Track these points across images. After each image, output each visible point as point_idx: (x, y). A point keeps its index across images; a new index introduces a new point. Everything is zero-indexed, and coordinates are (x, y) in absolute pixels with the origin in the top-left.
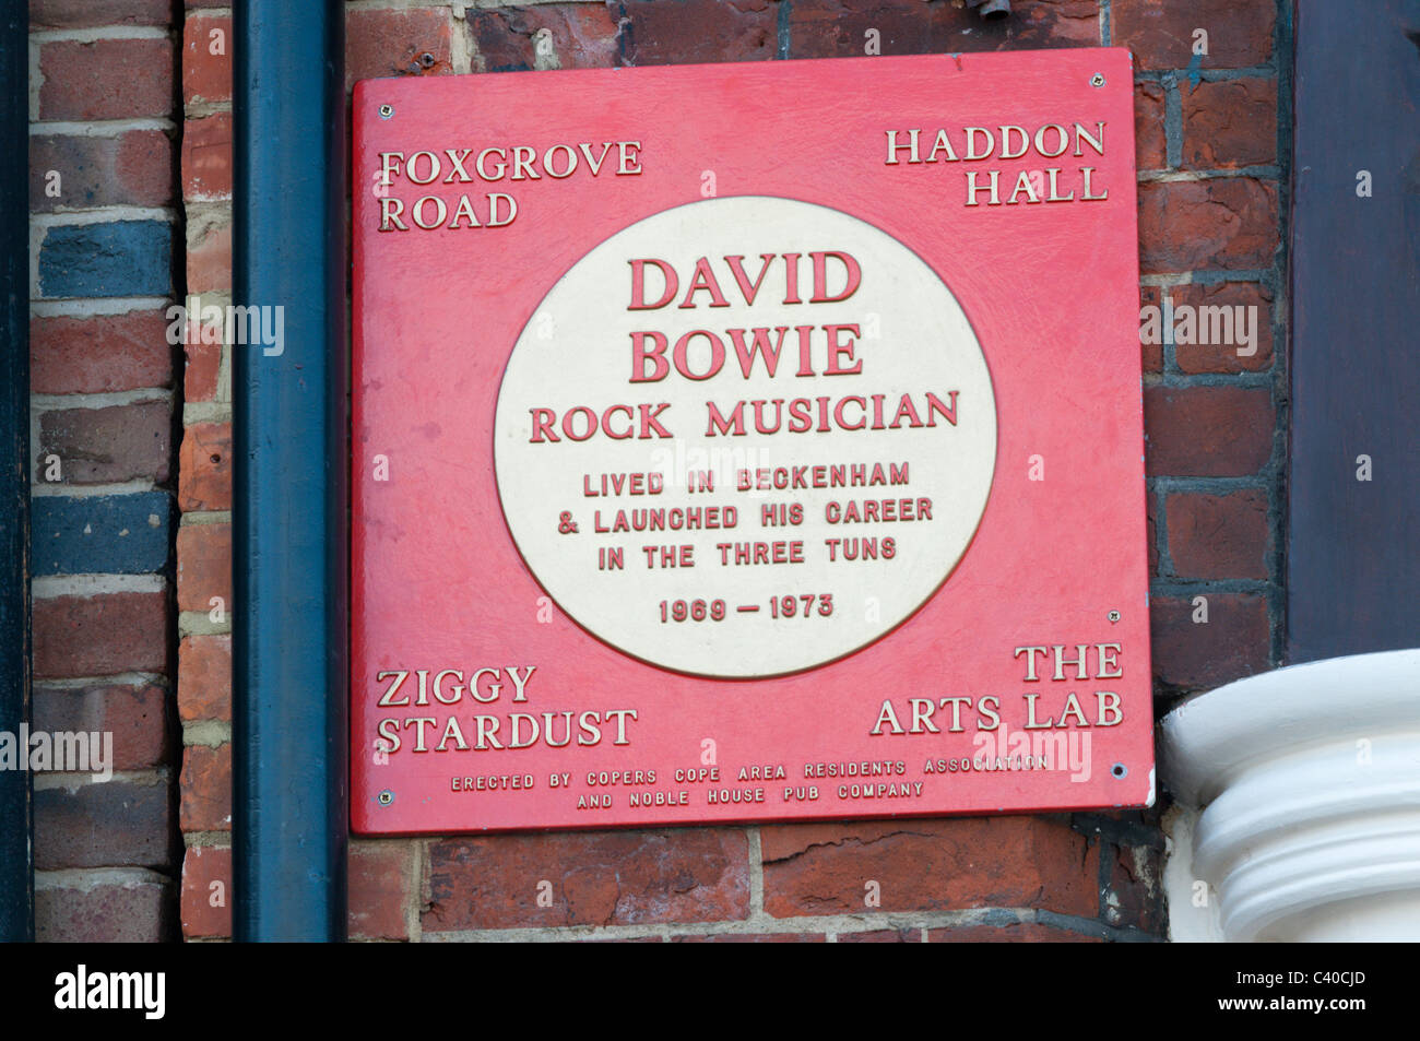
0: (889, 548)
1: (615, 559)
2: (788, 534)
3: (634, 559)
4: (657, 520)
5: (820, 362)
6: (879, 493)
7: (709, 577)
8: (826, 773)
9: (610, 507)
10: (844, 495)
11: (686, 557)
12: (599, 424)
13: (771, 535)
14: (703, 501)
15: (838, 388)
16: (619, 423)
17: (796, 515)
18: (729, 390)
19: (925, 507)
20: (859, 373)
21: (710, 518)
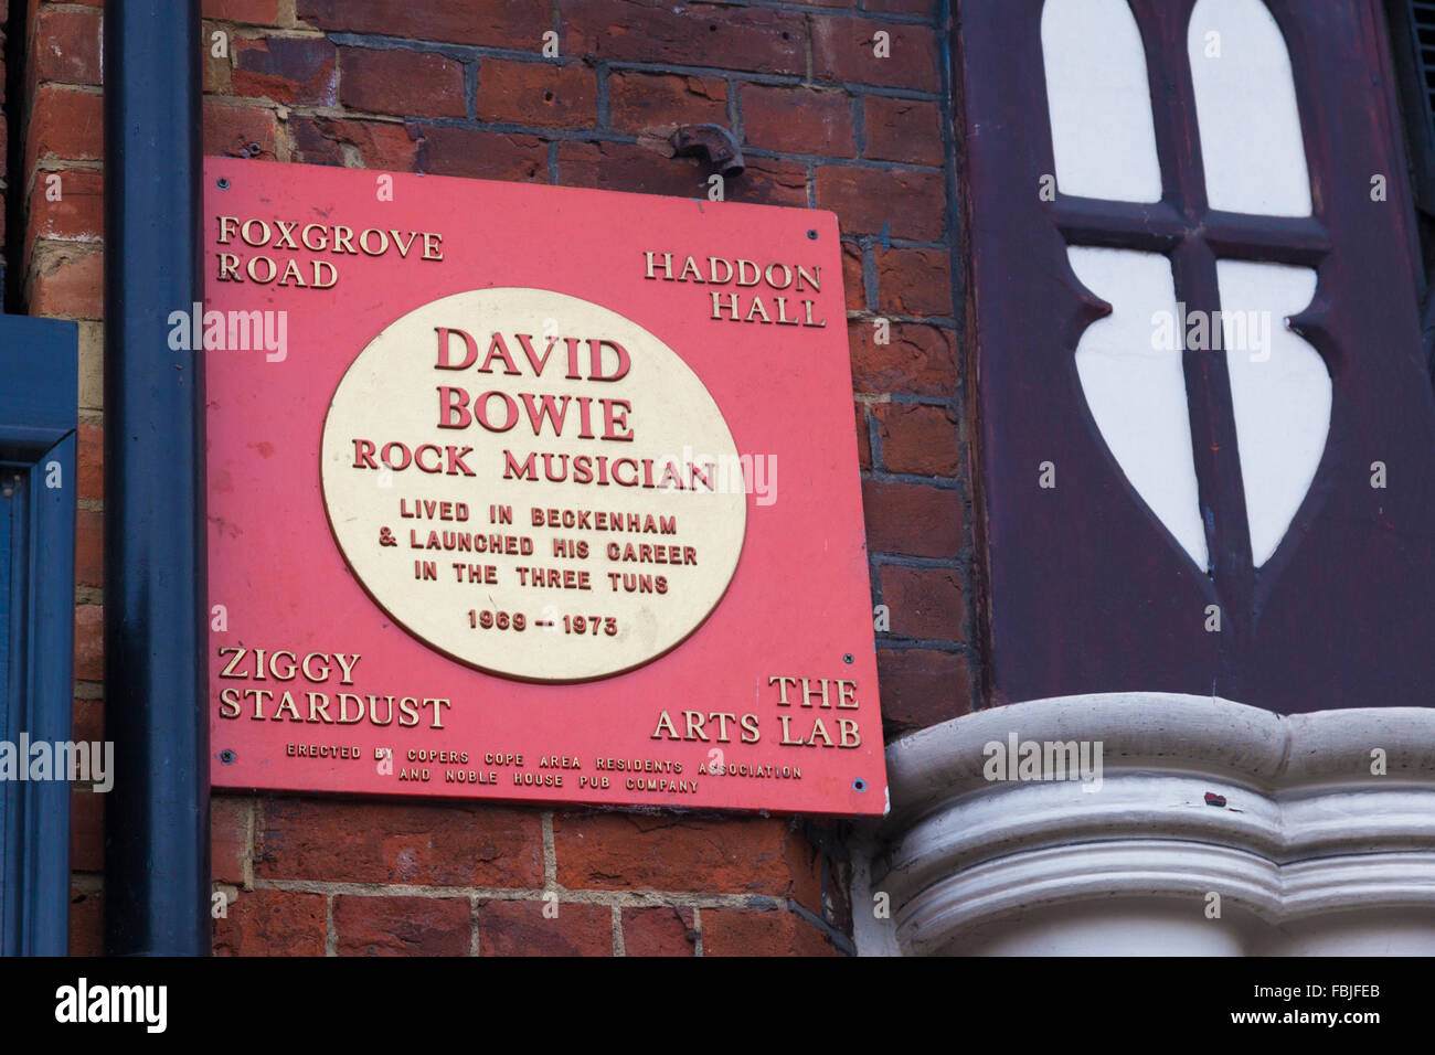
0: (662, 586)
1: (429, 573)
2: (577, 565)
3: (445, 572)
4: (464, 544)
5: (598, 428)
6: (653, 540)
7: (509, 594)
8: (615, 768)
9: (424, 528)
10: (623, 538)
11: (490, 576)
12: (412, 459)
13: (562, 564)
14: (505, 531)
15: (615, 451)
16: (430, 459)
17: (583, 550)
18: (522, 442)
19: (691, 556)
20: (631, 440)
21: (509, 546)
